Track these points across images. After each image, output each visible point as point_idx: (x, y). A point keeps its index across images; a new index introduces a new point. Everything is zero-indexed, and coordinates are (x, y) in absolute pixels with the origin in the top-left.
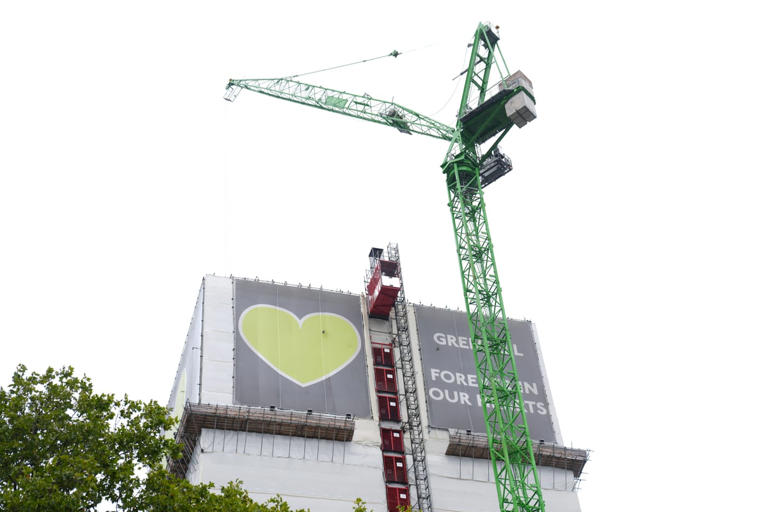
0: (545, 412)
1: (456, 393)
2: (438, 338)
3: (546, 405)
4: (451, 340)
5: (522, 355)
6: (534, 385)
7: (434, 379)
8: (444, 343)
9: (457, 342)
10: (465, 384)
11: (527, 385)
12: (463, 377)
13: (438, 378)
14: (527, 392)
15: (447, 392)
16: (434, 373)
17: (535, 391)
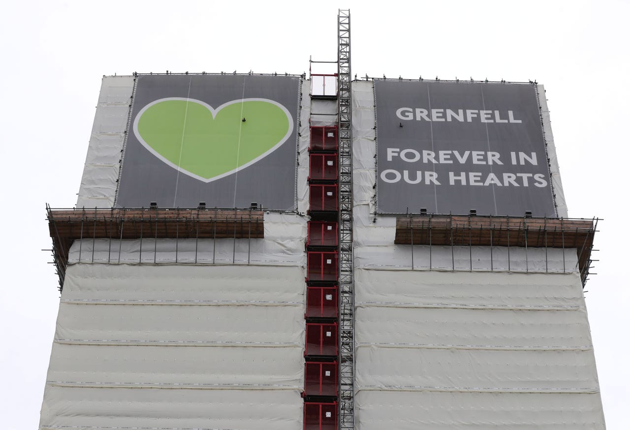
0: (545, 184)
1: (419, 173)
2: (403, 113)
3: (548, 176)
4: (421, 114)
5: (520, 121)
6: (534, 154)
7: (390, 159)
8: (411, 117)
9: (429, 116)
10: (434, 161)
11: (522, 155)
12: (433, 154)
13: (397, 159)
14: (522, 163)
15: (406, 173)
16: (390, 153)
17: (534, 161)
